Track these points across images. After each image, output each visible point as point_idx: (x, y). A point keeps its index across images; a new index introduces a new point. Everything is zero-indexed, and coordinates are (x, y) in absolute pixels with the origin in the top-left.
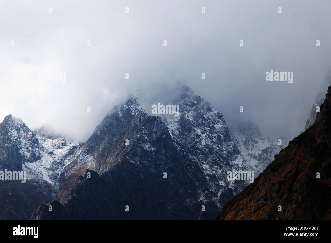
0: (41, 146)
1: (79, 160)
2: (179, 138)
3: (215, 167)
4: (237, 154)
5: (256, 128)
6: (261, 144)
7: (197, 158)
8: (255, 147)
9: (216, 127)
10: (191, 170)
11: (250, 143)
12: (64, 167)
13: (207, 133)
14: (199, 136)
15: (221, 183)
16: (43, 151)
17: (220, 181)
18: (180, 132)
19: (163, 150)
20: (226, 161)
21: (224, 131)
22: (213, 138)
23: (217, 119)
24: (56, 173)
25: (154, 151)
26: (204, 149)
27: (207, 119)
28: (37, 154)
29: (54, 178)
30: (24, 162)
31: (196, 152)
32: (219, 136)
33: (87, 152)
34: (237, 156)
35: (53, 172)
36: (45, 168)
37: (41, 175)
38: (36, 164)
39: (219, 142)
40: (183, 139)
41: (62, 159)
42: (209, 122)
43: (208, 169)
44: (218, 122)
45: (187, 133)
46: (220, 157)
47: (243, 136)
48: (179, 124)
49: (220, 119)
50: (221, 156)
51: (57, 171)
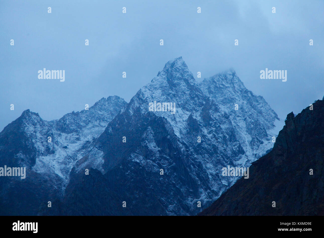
0: (56, 140)
1: (90, 155)
2: (187, 137)
3: (219, 166)
4: (242, 154)
5: (262, 129)
6: (266, 145)
7: (202, 157)
8: (260, 147)
9: (222, 128)
10: (194, 169)
11: (256, 143)
12: (76, 161)
13: (213, 133)
14: (205, 136)
15: (224, 182)
16: (58, 145)
17: (223, 180)
18: (187, 131)
19: (167, 150)
20: (229, 160)
21: (230, 131)
22: (219, 138)
23: (224, 119)
24: (68, 167)
25: (159, 151)
26: (209, 149)
27: (214, 119)
28: (51, 148)
29: (65, 172)
30: (39, 156)
31: (202, 151)
32: (225, 137)
33: (98, 148)
34: (241, 156)
35: (65, 166)
36: (58, 162)
37: (53, 169)
38: (50, 158)
39: (224, 142)
40: (190, 138)
41: (75, 154)
42: (216, 122)
43: (213, 168)
44: (225, 122)
45: (194, 133)
46: (224, 157)
47: (249, 136)
48: (187, 123)
49: (227, 120)
50: (226, 155)
51: (69, 165)
